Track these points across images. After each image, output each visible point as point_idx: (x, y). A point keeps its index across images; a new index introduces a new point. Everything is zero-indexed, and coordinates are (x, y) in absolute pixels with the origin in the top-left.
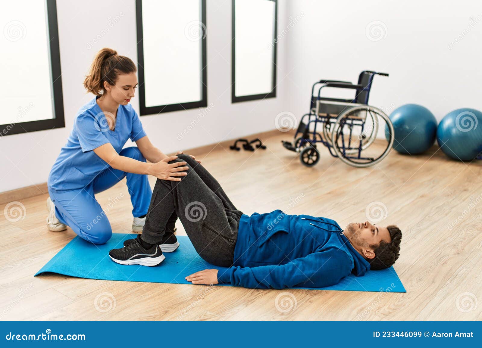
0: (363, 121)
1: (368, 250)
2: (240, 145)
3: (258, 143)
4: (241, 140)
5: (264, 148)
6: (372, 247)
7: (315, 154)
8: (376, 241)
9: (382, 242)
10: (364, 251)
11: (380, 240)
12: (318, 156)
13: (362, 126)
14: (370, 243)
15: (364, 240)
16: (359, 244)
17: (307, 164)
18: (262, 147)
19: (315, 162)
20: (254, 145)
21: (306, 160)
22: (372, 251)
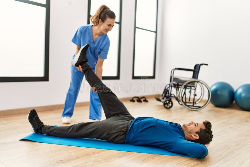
0: (195, 87)
1: (195, 135)
2: (135, 99)
3: (144, 99)
4: (136, 97)
5: (147, 101)
6: (197, 133)
7: (171, 103)
8: (198, 129)
9: (201, 129)
10: (193, 136)
11: (199, 129)
12: (172, 104)
13: (195, 90)
14: (195, 131)
15: (192, 130)
16: (189, 133)
17: (167, 108)
18: (146, 101)
19: (171, 107)
20: (142, 100)
21: (166, 106)
22: (197, 135)
